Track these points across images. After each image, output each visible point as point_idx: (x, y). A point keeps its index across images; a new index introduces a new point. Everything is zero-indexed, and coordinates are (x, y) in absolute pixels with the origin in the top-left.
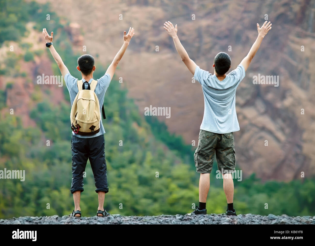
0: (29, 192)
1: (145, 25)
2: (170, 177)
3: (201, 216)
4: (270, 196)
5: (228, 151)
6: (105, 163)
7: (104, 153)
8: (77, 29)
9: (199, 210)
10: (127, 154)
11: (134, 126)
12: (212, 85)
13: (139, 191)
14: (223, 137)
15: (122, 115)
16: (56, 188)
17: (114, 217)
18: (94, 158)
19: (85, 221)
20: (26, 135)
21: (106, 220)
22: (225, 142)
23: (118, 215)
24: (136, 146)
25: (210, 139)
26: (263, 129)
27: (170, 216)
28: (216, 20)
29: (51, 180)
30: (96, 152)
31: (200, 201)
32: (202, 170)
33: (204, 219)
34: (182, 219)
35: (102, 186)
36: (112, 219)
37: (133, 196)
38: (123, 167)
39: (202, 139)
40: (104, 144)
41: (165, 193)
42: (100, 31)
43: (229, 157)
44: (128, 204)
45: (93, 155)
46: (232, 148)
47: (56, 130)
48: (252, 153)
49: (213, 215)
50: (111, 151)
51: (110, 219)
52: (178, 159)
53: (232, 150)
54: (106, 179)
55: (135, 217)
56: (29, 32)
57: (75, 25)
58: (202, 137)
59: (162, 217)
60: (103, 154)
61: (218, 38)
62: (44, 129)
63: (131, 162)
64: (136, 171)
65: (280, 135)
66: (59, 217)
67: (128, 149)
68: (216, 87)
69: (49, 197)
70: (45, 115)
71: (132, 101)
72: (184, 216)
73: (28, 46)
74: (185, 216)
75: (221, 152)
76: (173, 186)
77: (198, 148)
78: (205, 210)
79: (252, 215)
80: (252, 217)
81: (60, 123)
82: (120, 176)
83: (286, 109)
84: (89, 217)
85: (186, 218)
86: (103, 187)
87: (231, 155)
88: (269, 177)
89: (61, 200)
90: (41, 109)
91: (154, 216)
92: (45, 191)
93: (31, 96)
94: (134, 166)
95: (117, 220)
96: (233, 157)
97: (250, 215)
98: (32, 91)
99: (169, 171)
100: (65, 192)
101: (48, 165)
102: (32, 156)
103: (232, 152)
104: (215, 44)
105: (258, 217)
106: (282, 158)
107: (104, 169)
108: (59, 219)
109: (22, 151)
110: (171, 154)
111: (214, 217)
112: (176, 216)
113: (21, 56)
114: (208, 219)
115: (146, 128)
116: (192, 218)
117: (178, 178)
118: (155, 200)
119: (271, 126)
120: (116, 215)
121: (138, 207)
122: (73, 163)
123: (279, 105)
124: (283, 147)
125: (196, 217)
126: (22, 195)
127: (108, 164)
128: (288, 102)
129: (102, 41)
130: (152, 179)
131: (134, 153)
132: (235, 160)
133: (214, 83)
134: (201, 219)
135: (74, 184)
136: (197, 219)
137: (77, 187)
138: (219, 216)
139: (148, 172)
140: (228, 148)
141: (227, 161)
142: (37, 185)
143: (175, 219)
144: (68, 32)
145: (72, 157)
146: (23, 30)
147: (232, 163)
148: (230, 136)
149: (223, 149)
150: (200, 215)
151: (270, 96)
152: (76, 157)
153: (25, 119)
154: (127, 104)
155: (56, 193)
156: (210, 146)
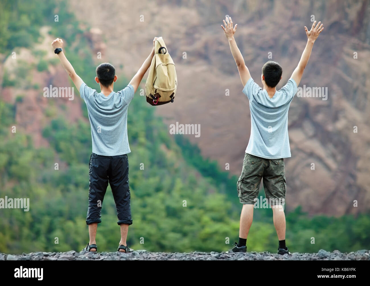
0: (40, 222)
1: (178, 32)
2: (202, 208)
3: (240, 254)
4: (317, 232)
5: (277, 179)
6: (128, 191)
7: (127, 179)
8: (98, 35)
9: (238, 247)
10: (153, 181)
11: (162, 148)
12: (262, 102)
13: (167, 223)
14: (271, 163)
15: (149, 135)
16: (71, 218)
17: (140, 253)
18: (117, 185)
19: (106, 257)
20: (37, 156)
21: (131, 256)
22: (273, 169)
23: (144, 251)
24: (164, 171)
25: (256, 165)
26: (311, 154)
27: (204, 253)
28: (260, 28)
29: (65, 208)
30: (119, 178)
31: (240, 237)
32: (246, 200)
33: (244, 257)
34: (218, 257)
35: (126, 217)
36: (137, 255)
37: (159, 229)
38: (149, 195)
39: (247, 165)
40: (128, 168)
41: (197, 226)
42: (126, 38)
43: (278, 186)
44: (154, 239)
45: (116, 181)
46: (281, 176)
47: (73, 152)
48: (297, 183)
49: (254, 253)
50: (135, 177)
51: (135, 255)
52: (212, 188)
53: (282, 178)
54: (130, 210)
55: (164, 254)
56: (43, 38)
57: (96, 31)
58: (246, 162)
59: (195, 254)
60: (127, 181)
61: (262, 48)
62: (58, 150)
63: (158, 190)
64: (163, 201)
65: (330, 162)
66: (76, 253)
67: (154, 175)
68: (267, 104)
69: (62, 229)
70: (60, 134)
71: (160, 119)
72: (220, 254)
73: (42, 54)
74: (222, 253)
75: (269, 180)
76: (206, 218)
77: (241, 175)
78: (245, 247)
79: (300, 254)
80: (300, 257)
81: (77, 143)
82: (144, 206)
83: (339, 133)
84: (110, 253)
85: (223, 255)
86: (126, 219)
87: (280, 184)
88: (317, 211)
89: (77, 233)
90: (56, 126)
91: (185, 253)
92: (57, 221)
93: (44, 111)
94: (161, 195)
95: (143, 257)
96: (283, 187)
97: (298, 254)
98: (45, 106)
99: (202, 201)
100: (81, 223)
101: (62, 191)
102: (44, 181)
103: (282, 181)
104: (258, 55)
105: (306, 256)
106: (332, 189)
107: (128, 198)
108: (77, 255)
109: (33, 175)
110: (204, 182)
111: (256, 255)
112: (211, 253)
113: (33, 65)
114: (248, 258)
115: (177, 152)
116: (230, 256)
117: (211, 210)
118: (185, 234)
119: (321, 151)
120: (142, 250)
121: (165, 242)
122: (91, 190)
123: (330, 128)
124: (334, 176)
125: (234, 255)
126: (32, 226)
127: (131, 192)
128: (341, 124)
129: (127, 50)
130: (182, 210)
131: (162, 179)
132: (285, 190)
133: (264, 100)
134: (240, 258)
135: (91, 214)
136: (236, 258)
137: (94, 219)
138: (261, 254)
139: (178, 202)
140: (277, 176)
141: (275, 190)
142: (49, 214)
143: (210, 257)
144: (88, 39)
145: (90, 183)
146: (37, 36)
147: (282, 193)
148: (279, 162)
149: (272, 177)
150: (238, 253)
151: (320, 117)
152: (95, 183)
153: (37, 137)
154: (155, 123)
155: (70, 224)
156: (255, 173)
